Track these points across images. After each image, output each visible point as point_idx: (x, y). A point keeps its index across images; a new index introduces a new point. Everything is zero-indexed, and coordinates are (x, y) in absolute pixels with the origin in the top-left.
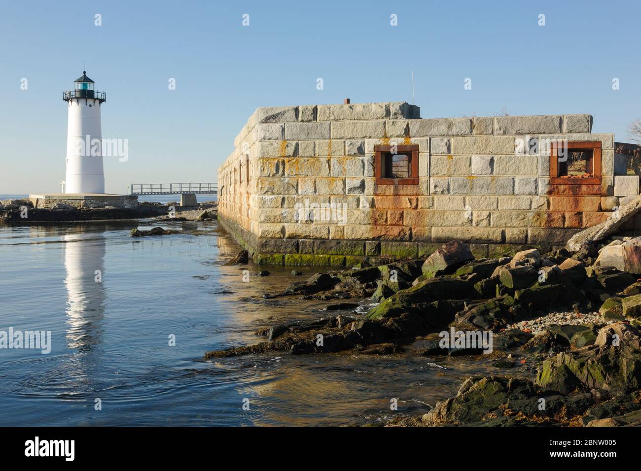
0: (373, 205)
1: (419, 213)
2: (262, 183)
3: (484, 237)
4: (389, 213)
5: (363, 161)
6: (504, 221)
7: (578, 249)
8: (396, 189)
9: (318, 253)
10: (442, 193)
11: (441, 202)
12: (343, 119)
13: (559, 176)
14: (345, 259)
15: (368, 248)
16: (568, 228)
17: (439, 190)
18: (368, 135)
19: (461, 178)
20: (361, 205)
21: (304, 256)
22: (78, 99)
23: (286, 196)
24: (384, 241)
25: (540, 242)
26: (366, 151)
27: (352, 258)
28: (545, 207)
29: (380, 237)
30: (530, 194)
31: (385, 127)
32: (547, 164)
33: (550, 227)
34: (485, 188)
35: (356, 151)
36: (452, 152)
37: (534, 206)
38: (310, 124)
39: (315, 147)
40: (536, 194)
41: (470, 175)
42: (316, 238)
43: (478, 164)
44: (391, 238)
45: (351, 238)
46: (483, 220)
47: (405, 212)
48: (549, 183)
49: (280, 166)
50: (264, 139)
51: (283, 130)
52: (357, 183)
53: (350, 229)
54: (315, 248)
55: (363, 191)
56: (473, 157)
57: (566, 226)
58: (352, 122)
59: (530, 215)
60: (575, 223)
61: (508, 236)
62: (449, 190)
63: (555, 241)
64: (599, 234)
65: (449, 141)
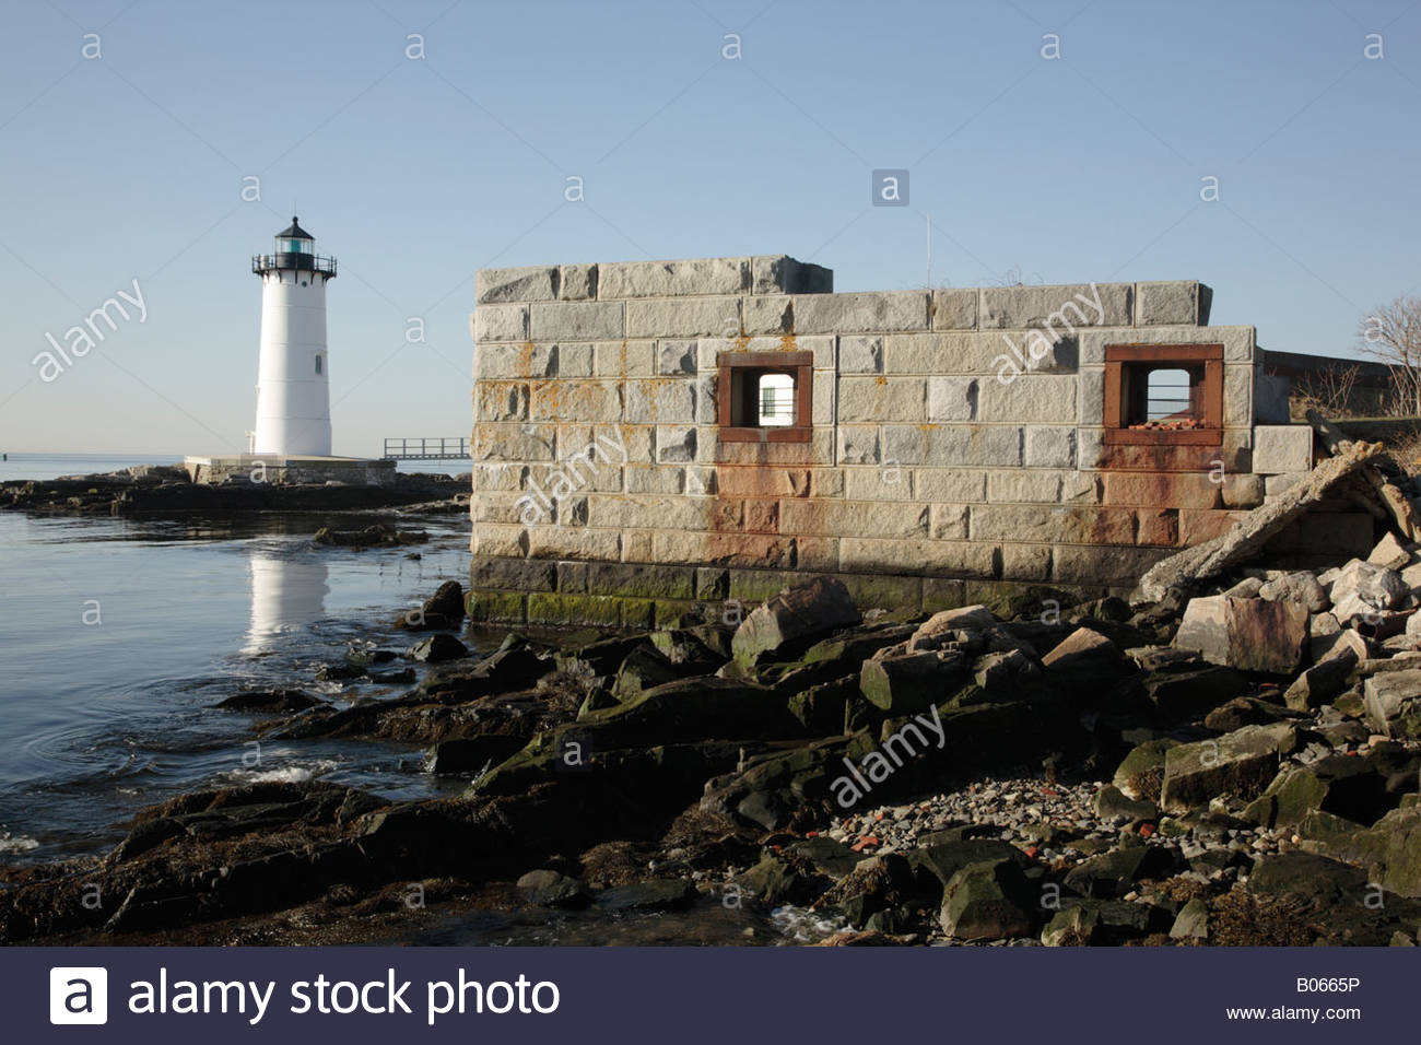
0: (712, 487)
1: (812, 507)
2: (482, 437)
3: (955, 564)
4: (748, 504)
5: (692, 389)
6: (1000, 527)
7: (1159, 598)
8: (763, 451)
9: (596, 593)
10: (863, 460)
11: (862, 481)
12: (652, 295)
13: (1124, 426)
14: (653, 605)
15: (701, 583)
16: (1145, 546)
17: (856, 454)
18: (704, 331)
19: (905, 427)
20: (688, 488)
21: (566, 598)
22: (280, 271)
23: (531, 466)
24: (738, 567)
25: (1081, 577)
26: (700, 368)
27: (668, 604)
28: (1092, 498)
29: (727, 559)
30: (1059, 466)
31: (740, 311)
32: (1098, 397)
33: (1103, 544)
34: (958, 450)
35: (678, 367)
36: (886, 371)
37: (1067, 493)
38: (583, 305)
39: (592, 355)
40: (1073, 465)
41: (926, 424)
42: (592, 560)
43: (943, 396)
44: (751, 561)
45: (665, 560)
46: (953, 524)
47: (782, 503)
48: (1103, 442)
49: (519, 397)
50: (487, 338)
51: (527, 318)
52: (679, 437)
53: (665, 539)
54: (590, 583)
55: (693, 455)
56: (932, 380)
57: (1140, 541)
58: (671, 300)
59: (1058, 515)
60: (1160, 535)
61: (1008, 561)
62: (877, 455)
63: (1115, 576)
64: (1209, 563)
65: (878, 343)
